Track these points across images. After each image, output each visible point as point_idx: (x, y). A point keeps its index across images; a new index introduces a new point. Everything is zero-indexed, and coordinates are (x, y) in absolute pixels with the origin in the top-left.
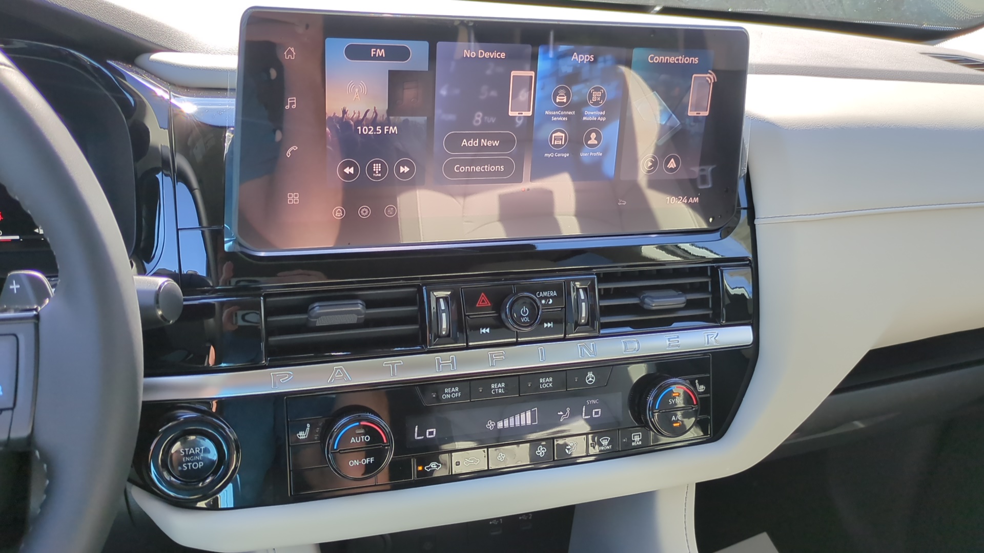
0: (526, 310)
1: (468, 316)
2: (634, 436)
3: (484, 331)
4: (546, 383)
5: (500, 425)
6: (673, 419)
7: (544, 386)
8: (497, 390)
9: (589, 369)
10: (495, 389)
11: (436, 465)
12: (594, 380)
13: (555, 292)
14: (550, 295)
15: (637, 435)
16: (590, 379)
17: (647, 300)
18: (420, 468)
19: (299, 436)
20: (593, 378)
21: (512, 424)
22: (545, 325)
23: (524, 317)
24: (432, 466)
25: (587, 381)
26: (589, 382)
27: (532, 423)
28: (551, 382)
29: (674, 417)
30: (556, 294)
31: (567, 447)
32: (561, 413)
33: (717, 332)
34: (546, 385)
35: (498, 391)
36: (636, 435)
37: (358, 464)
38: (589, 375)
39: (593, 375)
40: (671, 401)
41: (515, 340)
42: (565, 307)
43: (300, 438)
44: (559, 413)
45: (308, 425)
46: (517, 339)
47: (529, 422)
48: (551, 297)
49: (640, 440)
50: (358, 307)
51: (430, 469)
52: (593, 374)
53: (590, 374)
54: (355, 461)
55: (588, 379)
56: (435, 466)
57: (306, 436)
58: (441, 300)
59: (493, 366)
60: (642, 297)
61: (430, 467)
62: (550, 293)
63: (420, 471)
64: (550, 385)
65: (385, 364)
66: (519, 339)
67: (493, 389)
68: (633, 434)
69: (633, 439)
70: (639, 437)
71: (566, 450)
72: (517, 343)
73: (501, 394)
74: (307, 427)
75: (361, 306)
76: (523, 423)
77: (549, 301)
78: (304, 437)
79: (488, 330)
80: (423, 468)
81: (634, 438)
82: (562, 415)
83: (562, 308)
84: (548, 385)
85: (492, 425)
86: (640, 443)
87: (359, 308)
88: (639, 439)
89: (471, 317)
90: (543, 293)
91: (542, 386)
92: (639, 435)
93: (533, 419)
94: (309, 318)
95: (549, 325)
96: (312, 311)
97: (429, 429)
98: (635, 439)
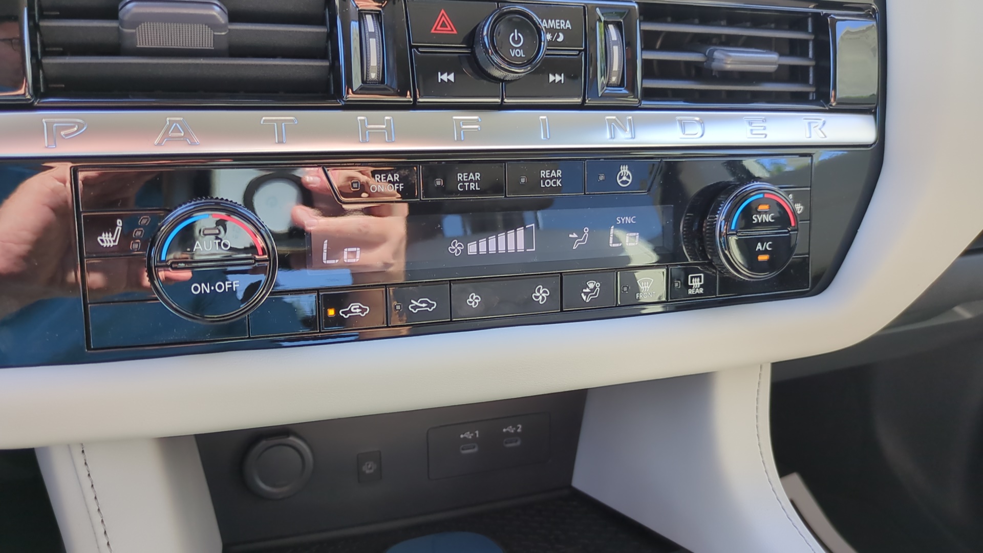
0: (518, 37)
1: (417, 47)
2: (692, 278)
3: (445, 77)
4: (551, 179)
5: (472, 249)
6: (757, 248)
7: (548, 183)
8: (467, 184)
9: (625, 161)
10: (464, 182)
11: (360, 308)
12: (630, 181)
13: (568, 22)
14: (560, 26)
15: (697, 277)
16: (624, 178)
17: (717, 54)
18: (331, 312)
19: (102, 241)
20: (628, 177)
21: (492, 249)
22: (552, 78)
23: (516, 48)
24: (352, 310)
25: (619, 181)
26: (622, 182)
27: (525, 249)
28: (559, 178)
29: (759, 244)
30: (570, 26)
31: (584, 290)
32: (575, 236)
33: (823, 120)
34: (551, 183)
35: (469, 186)
36: (695, 277)
37: (208, 291)
38: (622, 171)
39: (628, 172)
40: (756, 217)
41: (499, 100)
42: (585, 50)
43: (105, 245)
44: (570, 236)
45: (119, 222)
46: (503, 99)
47: (521, 247)
48: (562, 30)
49: (701, 286)
50: (213, 9)
51: (348, 315)
52: (629, 169)
53: (624, 170)
54: (203, 285)
55: (621, 177)
56: (358, 310)
57: (114, 241)
58: (369, 18)
59: (461, 140)
60: (708, 51)
61: (350, 311)
62: (560, 22)
63: (331, 318)
64: (558, 183)
65: (265, 121)
66: (506, 100)
67: (460, 181)
68: (690, 276)
69: (690, 284)
70: (700, 281)
71: (583, 295)
72: (501, 107)
73: (474, 192)
74: (117, 226)
75: (217, 9)
76: (511, 248)
77: (558, 36)
78: (112, 244)
79: (451, 77)
80: (337, 312)
81: (691, 282)
82: (576, 239)
83: (580, 51)
84: (555, 183)
85: (458, 248)
86: (701, 291)
87: (214, 13)
88: (699, 284)
89: (421, 50)
90: (547, 22)
91: (544, 184)
92: (700, 277)
93: (528, 243)
94: (120, 27)
95: (558, 78)
96: (123, 10)
97: (348, 248)
98: (693, 284)
